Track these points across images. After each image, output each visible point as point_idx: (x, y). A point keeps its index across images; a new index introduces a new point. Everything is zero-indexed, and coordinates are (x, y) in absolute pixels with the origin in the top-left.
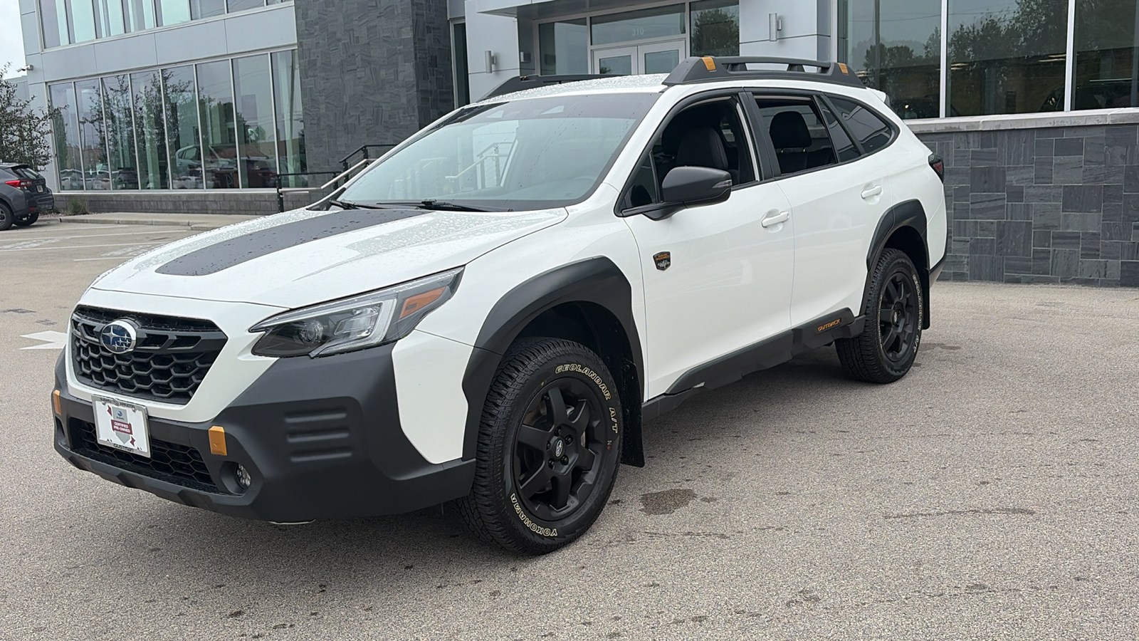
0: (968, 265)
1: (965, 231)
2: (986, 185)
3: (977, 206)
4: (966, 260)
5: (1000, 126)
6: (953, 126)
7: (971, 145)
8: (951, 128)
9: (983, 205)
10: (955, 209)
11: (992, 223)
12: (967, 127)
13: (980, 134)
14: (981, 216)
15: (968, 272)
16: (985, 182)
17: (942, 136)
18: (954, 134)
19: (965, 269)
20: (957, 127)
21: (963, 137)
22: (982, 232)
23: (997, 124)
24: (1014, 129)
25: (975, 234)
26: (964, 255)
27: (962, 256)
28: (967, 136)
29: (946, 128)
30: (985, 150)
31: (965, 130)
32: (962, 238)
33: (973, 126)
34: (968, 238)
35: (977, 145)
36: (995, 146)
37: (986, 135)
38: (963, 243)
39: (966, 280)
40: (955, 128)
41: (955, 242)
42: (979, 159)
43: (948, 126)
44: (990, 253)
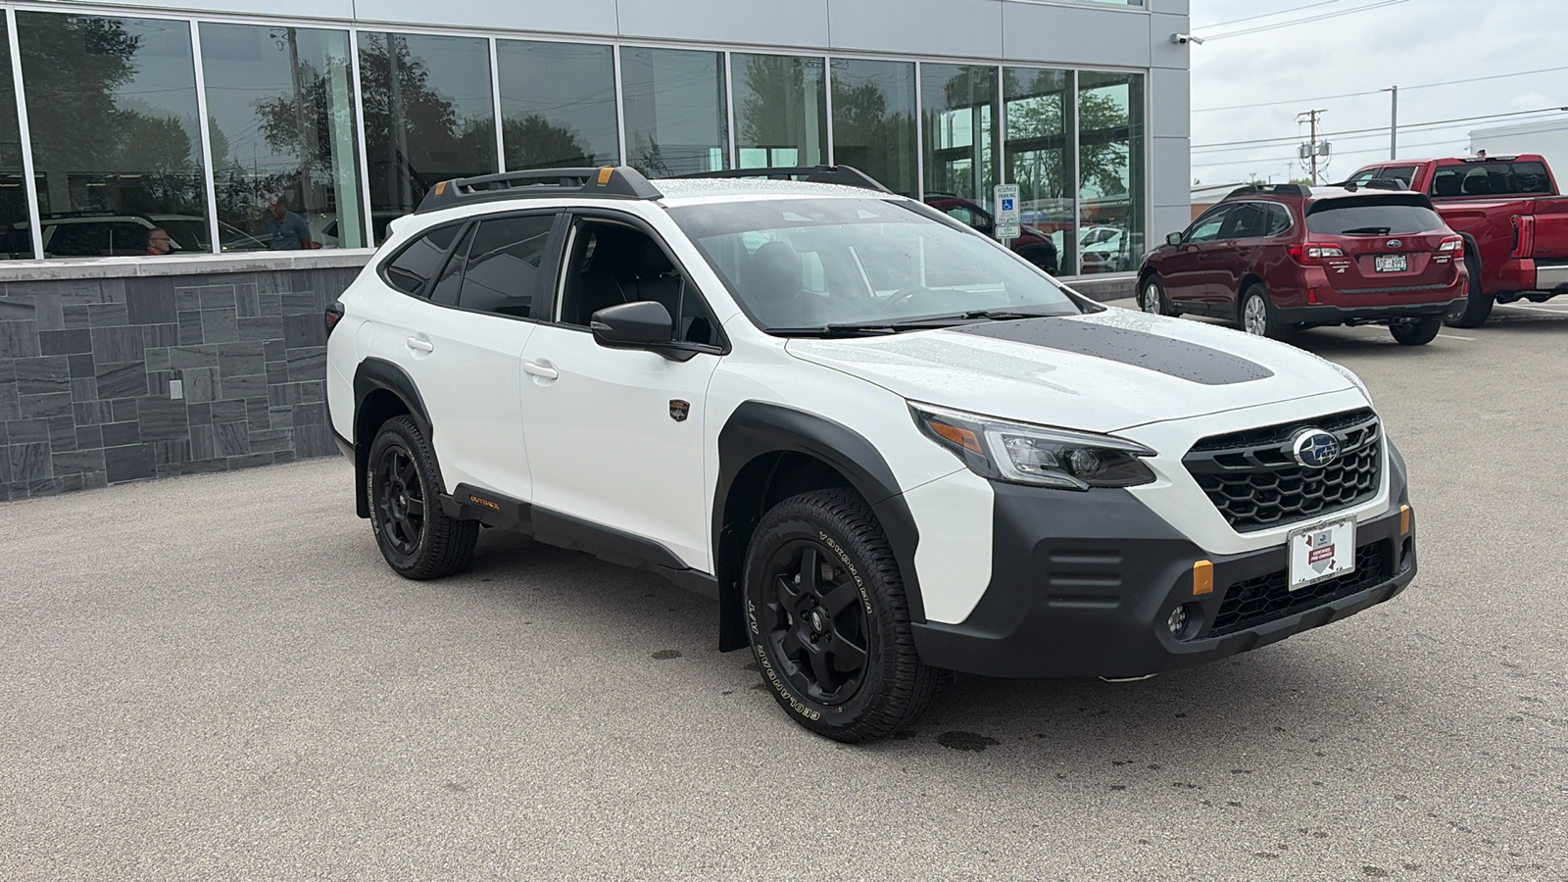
0: (293, 440)
1: (284, 398)
2: (305, 337)
3: (294, 365)
4: (290, 435)
5: (316, 263)
6: (257, 264)
7: (280, 288)
8: (254, 266)
9: (304, 363)
10: (268, 371)
11: (317, 384)
12: (276, 265)
13: (290, 274)
14: (302, 376)
15: (294, 450)
16: (303, 335)
17: (241, 277)
18: (256, 274)
19: (290, 446)
20: (263, 265)
21: (269, 278)
22: (306, 397)
23: (312, 261)
24: (334, 268)
25: (298, 400)
26: (287, 428)
27: (285, 431)
28: (273, 277)
29: (248, 266)
30: (299, 294)
31: (274, 269)
32: (282, 407)
33: (284, 264)
34: (290, 406)
35: (287, 288)
36: (310, 289)
37: (297, 275)
38: (285, 413)
39: (293, 461)
40: (260, 266)
41: (273, 414)
42: (292, 305)
43: (251, 264)
44: (319, 422)
